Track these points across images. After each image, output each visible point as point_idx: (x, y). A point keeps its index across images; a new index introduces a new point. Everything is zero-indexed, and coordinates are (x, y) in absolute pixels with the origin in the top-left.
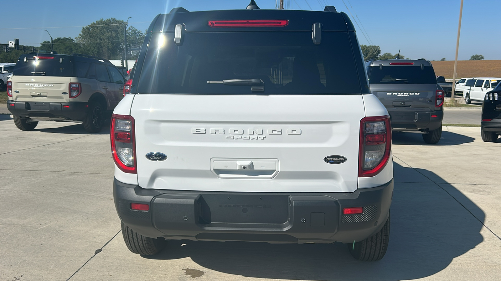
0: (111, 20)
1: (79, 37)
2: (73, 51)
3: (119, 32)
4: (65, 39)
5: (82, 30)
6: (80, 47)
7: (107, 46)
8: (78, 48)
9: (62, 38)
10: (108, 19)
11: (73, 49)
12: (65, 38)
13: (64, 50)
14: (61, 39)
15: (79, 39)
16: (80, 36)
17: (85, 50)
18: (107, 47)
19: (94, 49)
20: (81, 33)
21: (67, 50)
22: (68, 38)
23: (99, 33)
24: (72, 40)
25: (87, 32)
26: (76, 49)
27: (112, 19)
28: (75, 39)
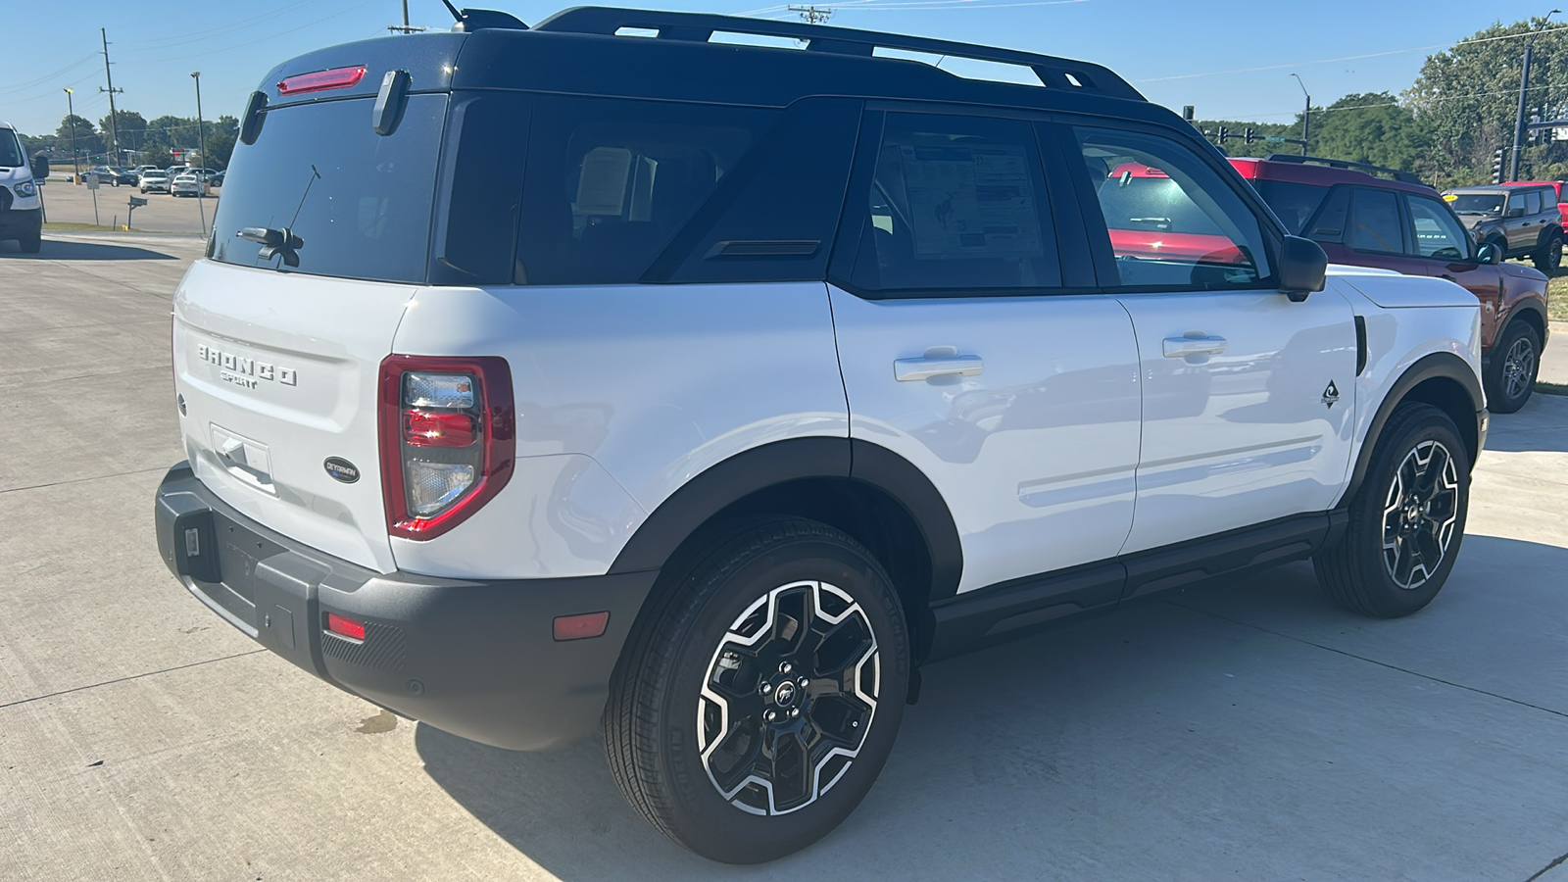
0: (1530, 24)
1: (1414, 88)
2: (1384, 134)
3: (1552, 63)
4: (1371, 98)
5: (1423, 66)
6: (1410, 120)
7: (1500, 114)
8: (1403, 124)
9: (1362, 95)
10: (1521, 22)
11: (1386, 128)
12: (1372, 94)
13: (1358, 133)
14: (1359, 100)
15: (1412, 95)
16: (1416, 86)
17: (1422, 130)
18: (1498, 119)
19: (1454, 126)
20: (1421, 76)
21: (1367, 131)
22: (1379, 94)
23: (1478, 72)
24: (1393, 99)
25: (1441, 72)
26: (1396, 129)
27: (1533, 20)
28: (1401, 95)
